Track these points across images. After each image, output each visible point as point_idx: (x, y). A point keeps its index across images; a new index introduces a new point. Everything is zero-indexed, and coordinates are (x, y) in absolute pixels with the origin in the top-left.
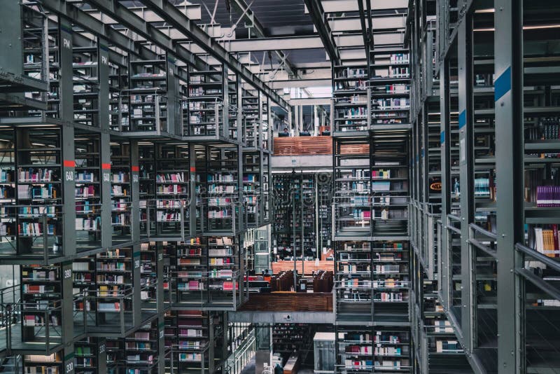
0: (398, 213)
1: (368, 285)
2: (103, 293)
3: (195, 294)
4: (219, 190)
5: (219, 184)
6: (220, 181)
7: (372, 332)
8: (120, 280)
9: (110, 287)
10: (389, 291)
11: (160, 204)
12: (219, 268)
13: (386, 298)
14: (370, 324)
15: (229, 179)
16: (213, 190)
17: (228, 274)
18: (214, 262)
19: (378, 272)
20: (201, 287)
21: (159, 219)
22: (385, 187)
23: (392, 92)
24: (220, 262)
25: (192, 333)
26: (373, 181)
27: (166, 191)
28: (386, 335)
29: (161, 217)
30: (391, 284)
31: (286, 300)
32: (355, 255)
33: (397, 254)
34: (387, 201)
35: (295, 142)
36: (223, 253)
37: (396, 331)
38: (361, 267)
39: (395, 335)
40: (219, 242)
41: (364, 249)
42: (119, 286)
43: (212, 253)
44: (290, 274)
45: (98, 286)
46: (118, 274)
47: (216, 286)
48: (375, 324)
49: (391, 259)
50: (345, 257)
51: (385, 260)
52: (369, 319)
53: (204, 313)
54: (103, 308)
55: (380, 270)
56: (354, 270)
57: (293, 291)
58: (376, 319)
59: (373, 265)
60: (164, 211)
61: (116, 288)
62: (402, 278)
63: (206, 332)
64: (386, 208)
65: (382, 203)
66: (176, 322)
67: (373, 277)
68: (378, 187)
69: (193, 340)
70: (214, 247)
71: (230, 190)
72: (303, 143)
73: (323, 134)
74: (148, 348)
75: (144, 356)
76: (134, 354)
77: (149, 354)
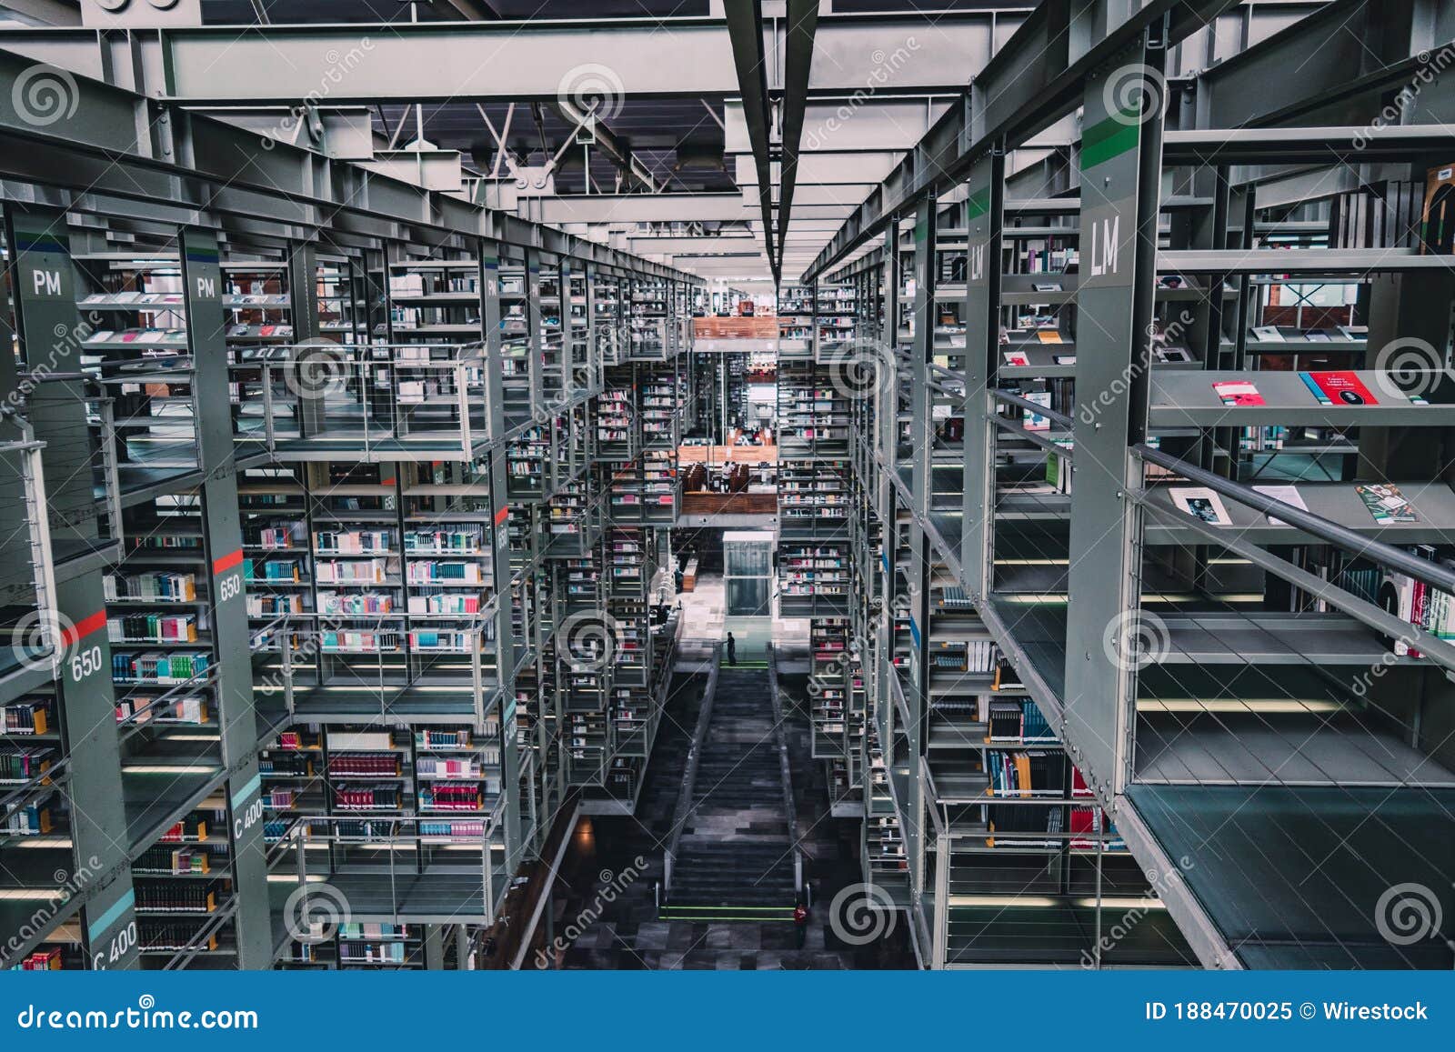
0: (838, 431)
1: (809, 500)
2: (556, 515)
3: (631, 509)
4: (654, 402)
5: (655, 396)
6: (656, 392)
7: (814, 546)
8: (573, 503)
9: (564, 510)
10: (829, 507)
11: (602, 423)
12: (655, 482)
13: (826, 514)
14: (813, 539)
15: (666, 391)
16: (649, 402)
17: (666, 488)
18: (649, 476)
19: (819, 489)
20: (637, 501)
21: (601, 438)
22: (827, 407)
23: (838, 325)
24: (656, 476)
25: (627, 548)
26: (814, 401)
27: (608, 409)
28: (826, 549)
29: (603, 435)
30: (831, 500)
31: (702, 501)
32: (797, 472)
33: (838, 471)
34: (829, 420)
35: (713, 323)
36: (660, 466)
37: (834, 545)
38: (803, 484)
39: (834, 548)
40: (655, 456)
41: (806, 467)
42: (573, 508)
43: (647, 466)
44: (701, 470)
45: (552, 509)
46: (572, 496)
47: (652, 500)
48: (818, 539)
49: (832, 477)
50: (788, 475)
51: (826, 477)
52: (810, 534)
53: (639, 528)
54: (557, 530)
55: (821, 487)
56: (796, 487)
57: (704, 489)
58: (819, 534)
59: (815, 483)
60: (607, 429)
61: (569, 511)
62: (840, 494)
63: (642, 546)
64: (829, 428)
65: (824, 423)
66: (612, 537)
67: (813, 494)
68: (820, 407)
69: (629, 554)
70: (651, 461)
71: (667, 402)
72: (721, 324)
73: (744, 315)
74: (590, 565)
75: (587, 573)
76: (577, 571)
77: (592, 571)
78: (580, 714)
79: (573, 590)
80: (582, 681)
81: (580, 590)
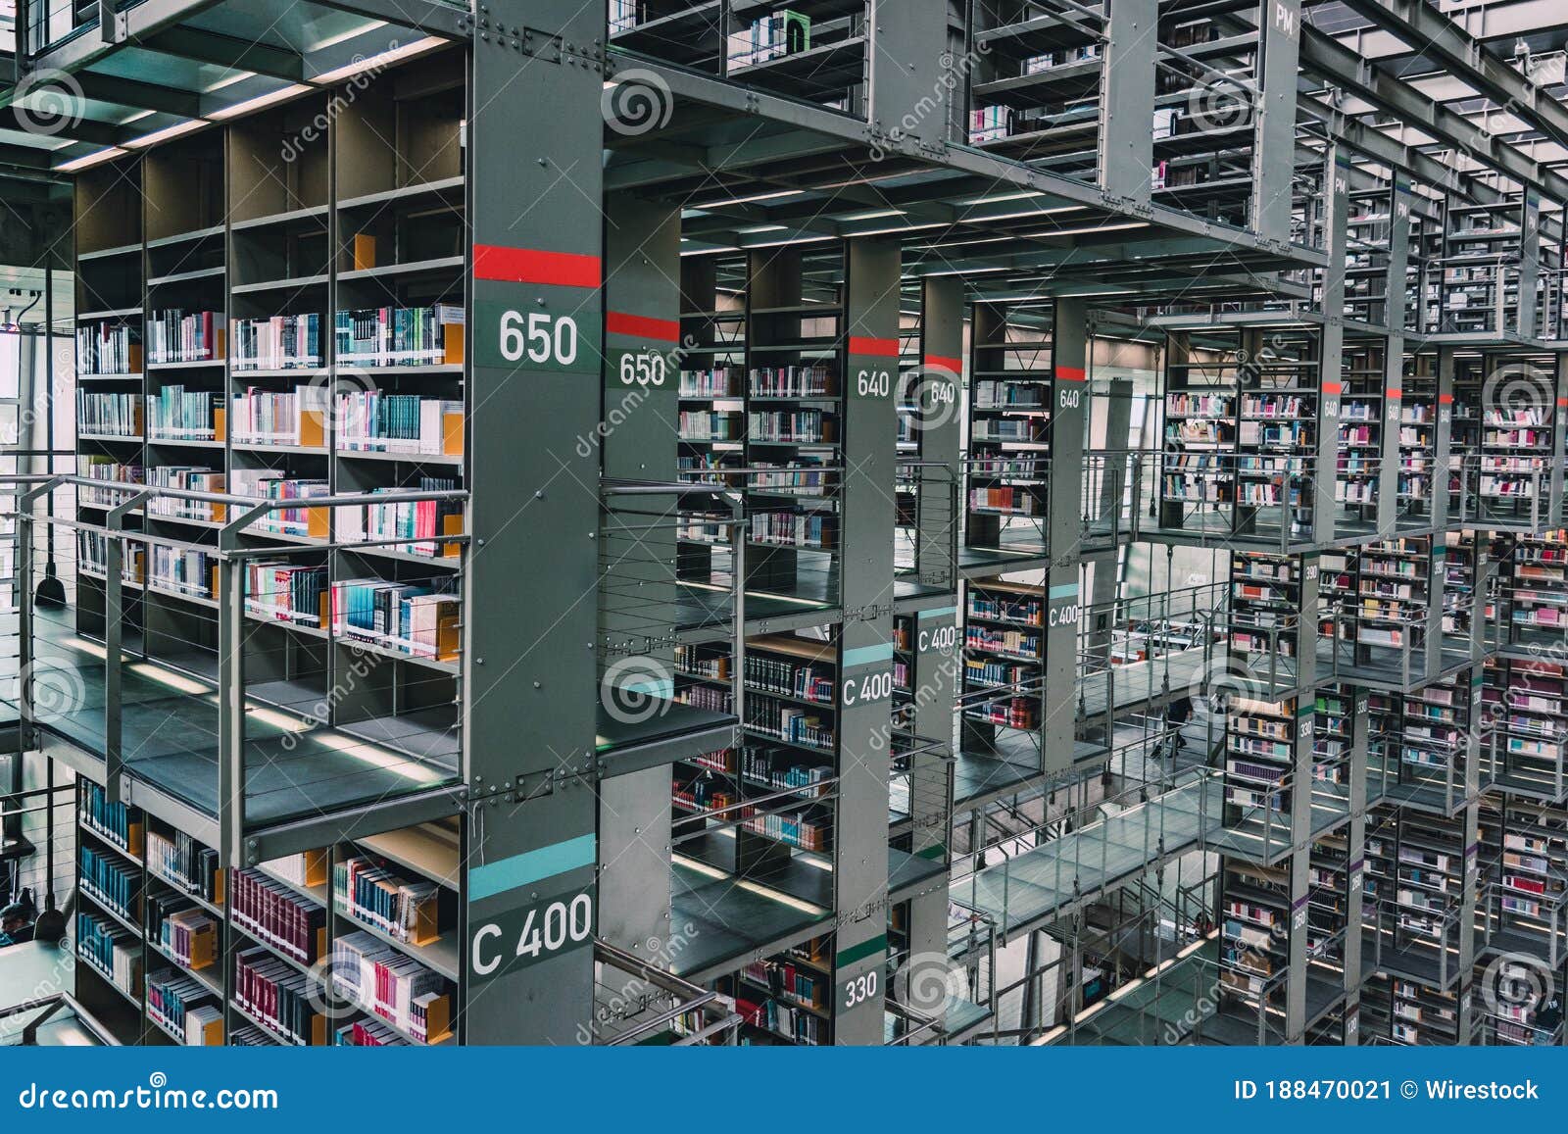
2: (1370, 611)
8: (1404, 592)
9: (1384, 602)
11: (1488, 464)
20: (1565, 623)
21: (1485, 490)
25: (1538, 704)
27: (1503, 441)
29: (1488, 487)
42: (1401, 602)
45: (1363, 600)
46: (1401, 581)
54: (1368, 636)
60: (1497, 475)
61: (1394, 606)
66: (1504, 680)
69: (1541, 716)
74: (1447, 718)
75: (1440, 730)
76: (1419, 724)
77: (1449, 728)
78: (1410, 983)
79: (1410, 756)
80: (1416, 925)
81: (1423, 759)
